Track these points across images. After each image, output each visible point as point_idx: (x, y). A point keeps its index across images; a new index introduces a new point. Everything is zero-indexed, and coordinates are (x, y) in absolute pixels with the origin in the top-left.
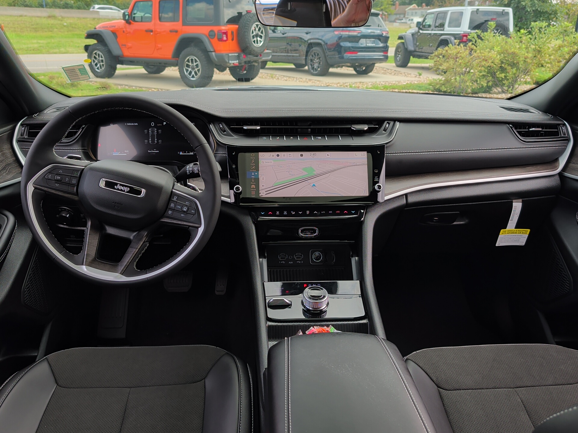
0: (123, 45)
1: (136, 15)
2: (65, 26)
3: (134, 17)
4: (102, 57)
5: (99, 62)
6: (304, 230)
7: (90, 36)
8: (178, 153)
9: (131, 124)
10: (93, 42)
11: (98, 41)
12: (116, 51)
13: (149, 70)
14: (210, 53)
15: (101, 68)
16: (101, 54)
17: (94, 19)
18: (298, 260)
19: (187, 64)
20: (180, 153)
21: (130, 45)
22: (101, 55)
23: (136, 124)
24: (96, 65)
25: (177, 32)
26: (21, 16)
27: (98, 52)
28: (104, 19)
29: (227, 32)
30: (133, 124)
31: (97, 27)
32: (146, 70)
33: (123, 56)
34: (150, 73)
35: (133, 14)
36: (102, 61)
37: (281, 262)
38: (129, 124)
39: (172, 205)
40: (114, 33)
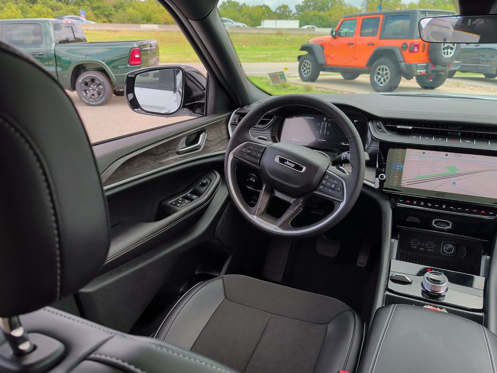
0: (327, 56)
1: (342, 31)
2: (287, 41)
3: (340, 33)
4: (309, 65)
5: (307, 69)
6: (439, 221)
7: (303, 49)
8: (341, 143)
9: (309, 118)
10: (304, 53)
11: (309, 53)
12: (321, 60)
13: (345, 76)
14: (400, 63)
15: (307, 74)
16: (309, 62)
17: (310, 35)
18: (429, 248)
19: (378, 72)
20: (342, 143)
21: (333, 55)
22: (309, 64)
23: (313, 118)
24: (304, 71)
25: (373, 45)
26: (258, 34)
27: (307, 61)
28: (318, 35)
29: (419, 44)
30: (310, 118)
31: (310, 41)
32: (343, 76)
33: (326, 65)
34: (346, 78)
35: (339, 30)
36: (309, 68)
37: (412, 247)
38: (307, 118)
39: (323, 182)
40: (322, 46)
